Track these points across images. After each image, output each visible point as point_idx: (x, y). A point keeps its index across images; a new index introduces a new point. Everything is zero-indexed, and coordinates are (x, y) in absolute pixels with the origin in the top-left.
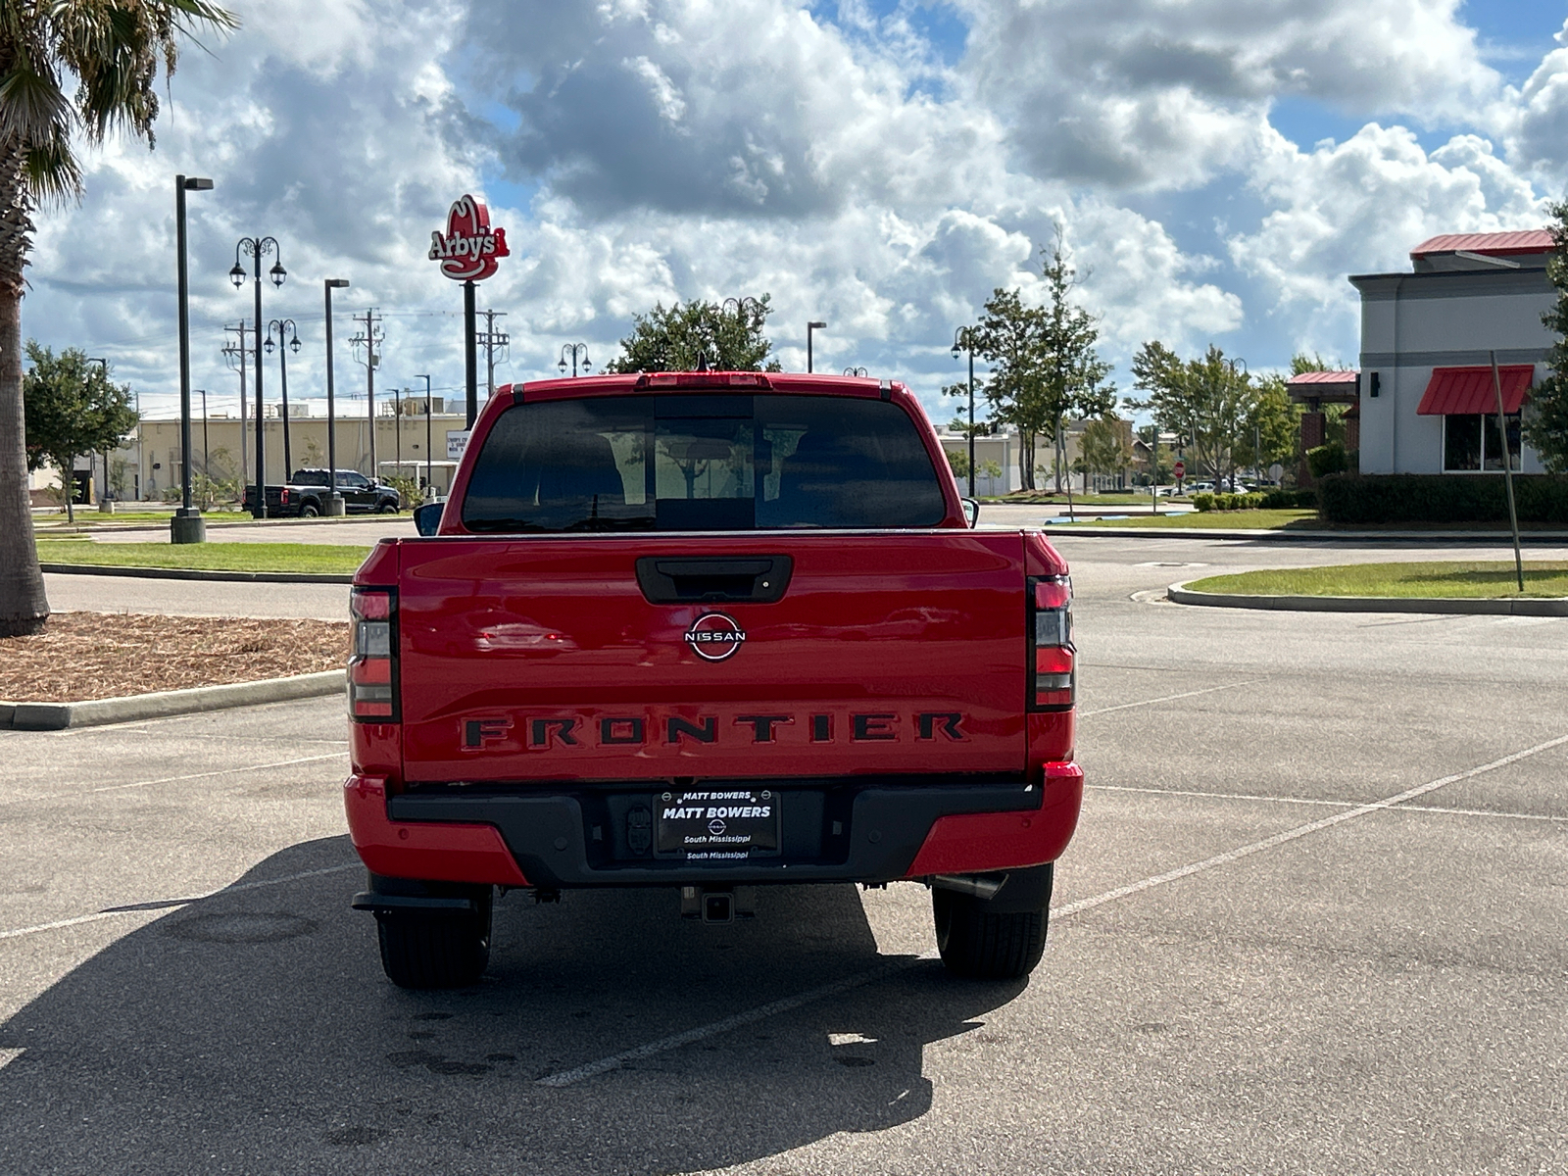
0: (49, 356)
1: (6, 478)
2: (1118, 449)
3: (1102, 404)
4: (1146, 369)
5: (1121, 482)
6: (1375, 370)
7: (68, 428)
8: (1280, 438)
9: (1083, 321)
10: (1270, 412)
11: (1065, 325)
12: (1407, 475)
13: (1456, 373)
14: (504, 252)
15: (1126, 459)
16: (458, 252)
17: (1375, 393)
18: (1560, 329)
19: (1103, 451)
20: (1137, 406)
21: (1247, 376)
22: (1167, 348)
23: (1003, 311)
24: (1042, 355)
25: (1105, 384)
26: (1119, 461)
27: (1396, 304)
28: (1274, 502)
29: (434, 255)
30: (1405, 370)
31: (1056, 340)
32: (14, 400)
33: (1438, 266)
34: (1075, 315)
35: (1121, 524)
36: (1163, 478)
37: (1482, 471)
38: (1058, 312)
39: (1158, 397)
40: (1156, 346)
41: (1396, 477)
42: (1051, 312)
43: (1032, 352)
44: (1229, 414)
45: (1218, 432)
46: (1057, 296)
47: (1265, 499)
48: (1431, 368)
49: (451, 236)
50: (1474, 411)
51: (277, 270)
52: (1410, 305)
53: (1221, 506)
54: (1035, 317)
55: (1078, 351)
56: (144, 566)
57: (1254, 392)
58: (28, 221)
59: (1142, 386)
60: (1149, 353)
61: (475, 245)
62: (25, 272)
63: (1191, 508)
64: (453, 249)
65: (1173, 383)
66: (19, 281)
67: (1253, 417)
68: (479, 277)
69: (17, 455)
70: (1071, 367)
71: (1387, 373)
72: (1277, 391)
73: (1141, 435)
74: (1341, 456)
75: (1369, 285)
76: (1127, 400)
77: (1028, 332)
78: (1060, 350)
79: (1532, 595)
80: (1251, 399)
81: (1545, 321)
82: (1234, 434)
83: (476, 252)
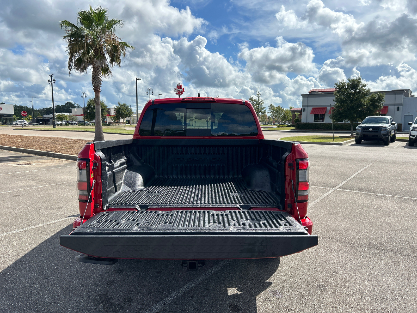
0: (121, 104)
1: (98, 120)
2: (265, 119)
3: (264, 112)
4: (270, 108)
5: (266, 123)
6: (304, 108)
7: (124, 114)
8: (288, 117)
9: (262, 101)
10: (287, 114)
11: (259, 102)
12: (308, 123)
13: (316, 108)
14: (184, 91)
15: (266, 120)
16: (178, 91)
17: (304, 111)
18: (336, 102)
19: (263, 119)
20: (269, 113)
21: (283, 109)
22: (273, 105)
23: (251, 100)
24: (256, 106)
25: (265, 110)
26: (265, 120)
27: (308, 99)
28: (288, 126)
29: (175, 91)
30: (308, 108)
31: (258, 104)
32: (99, 108)
33: (313, 93)
34: (261, 100)
35: (267, 129)
36: (271, 122)
37: (319, 122)
38: (258, 100)
39: (271, 111)
40: (271, 105)
41: (307, 123)
42: (257, 100)
43: (255, 105)
44: (281, 114)
45: (279, 116)
46: (258, 98)
47: (287, 126)
48: (312, 108)
49: (177, 89)
50: (318, 114)
51: (152, 93)
52: (309, 98)
53: (281, 127)
54: (256, 100)
55: (261, 105)
56: (130, 134)
57: (284, 111)
58: (101, 80)
59: (269, 110)
60: (271, 106)
61: (180, 90)
62: (101, 88)
63: (277, 127)
64: (177, 91)
65: (273, 110)
66: (100, 89)
67: (284, 114)
68: (180, 94)
69: (99, 117)
70: (260, 107)
71: (306, 108)
72: (288, 111)
73: (268, 117)
74: (299, 120)
75: (303, 96)
76: (267, 112)
77: (254, 103)
78: (259, 105)
79: (336, 142)
80: (284, 112)
81: (334, 100)
82: (281, 117)
83: (180, 91)
